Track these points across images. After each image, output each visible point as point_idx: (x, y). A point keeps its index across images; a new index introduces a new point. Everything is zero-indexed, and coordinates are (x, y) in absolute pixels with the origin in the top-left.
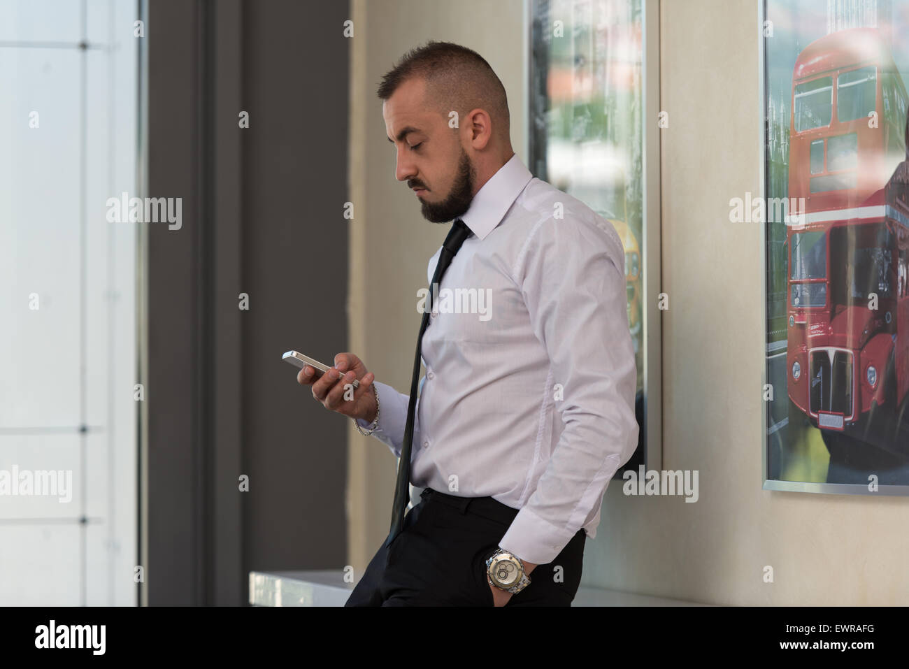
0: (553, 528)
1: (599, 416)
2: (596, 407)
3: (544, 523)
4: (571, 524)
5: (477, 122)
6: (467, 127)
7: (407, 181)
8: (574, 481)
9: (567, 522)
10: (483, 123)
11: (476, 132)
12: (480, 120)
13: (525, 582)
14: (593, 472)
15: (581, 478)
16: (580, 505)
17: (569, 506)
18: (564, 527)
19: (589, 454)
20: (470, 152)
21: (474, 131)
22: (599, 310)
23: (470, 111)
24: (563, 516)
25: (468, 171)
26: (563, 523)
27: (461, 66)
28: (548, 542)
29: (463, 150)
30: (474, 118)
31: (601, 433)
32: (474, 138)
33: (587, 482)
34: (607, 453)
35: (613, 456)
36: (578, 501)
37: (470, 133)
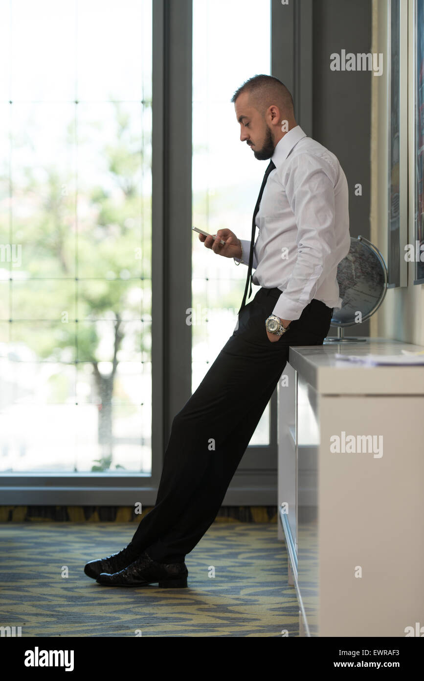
0: (293, 303)
1: (311, 248)
2: (310, 243)
3: (289, 300)
4: (301, 300)
5: (273, 112)
6: (269, 114)
7: (246, 141)
8: (300, 280)
9: (298, 299)
10: (276, 112)
11: (273, 117)
12: (274, 111)
13: (283, 330)
14: (309, 275)
15: (305, 278)
16: (304, 291)
17: (299, 291)
18: (298, 302)
19: (307, 266)
20: (271, 127)
21: (272, 116)
22: (313, 198)
23: (269, 107)
24: (297, 297)
25: (270, 135)
26: (297, 300)
27: (265, 85)
28: (293, 310)
29: (267, 126)
30: (272, 110)
31: (313, 256)
32: (272, 119)
33: (307, 280)
34: (315, 265)
35: (319, 267)
36: (303, 289)
37: (270, 117)
